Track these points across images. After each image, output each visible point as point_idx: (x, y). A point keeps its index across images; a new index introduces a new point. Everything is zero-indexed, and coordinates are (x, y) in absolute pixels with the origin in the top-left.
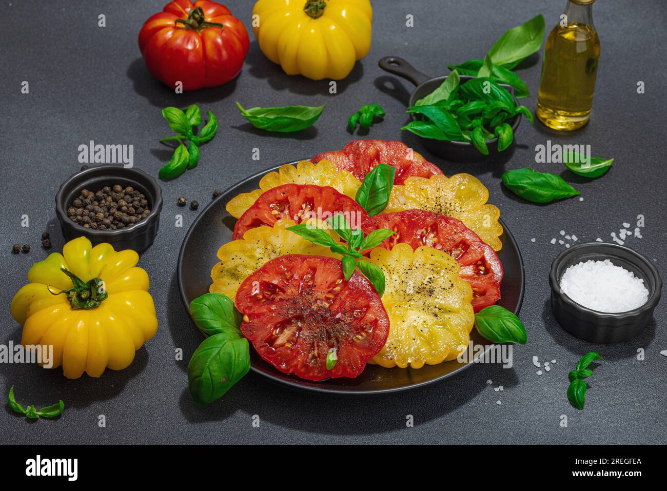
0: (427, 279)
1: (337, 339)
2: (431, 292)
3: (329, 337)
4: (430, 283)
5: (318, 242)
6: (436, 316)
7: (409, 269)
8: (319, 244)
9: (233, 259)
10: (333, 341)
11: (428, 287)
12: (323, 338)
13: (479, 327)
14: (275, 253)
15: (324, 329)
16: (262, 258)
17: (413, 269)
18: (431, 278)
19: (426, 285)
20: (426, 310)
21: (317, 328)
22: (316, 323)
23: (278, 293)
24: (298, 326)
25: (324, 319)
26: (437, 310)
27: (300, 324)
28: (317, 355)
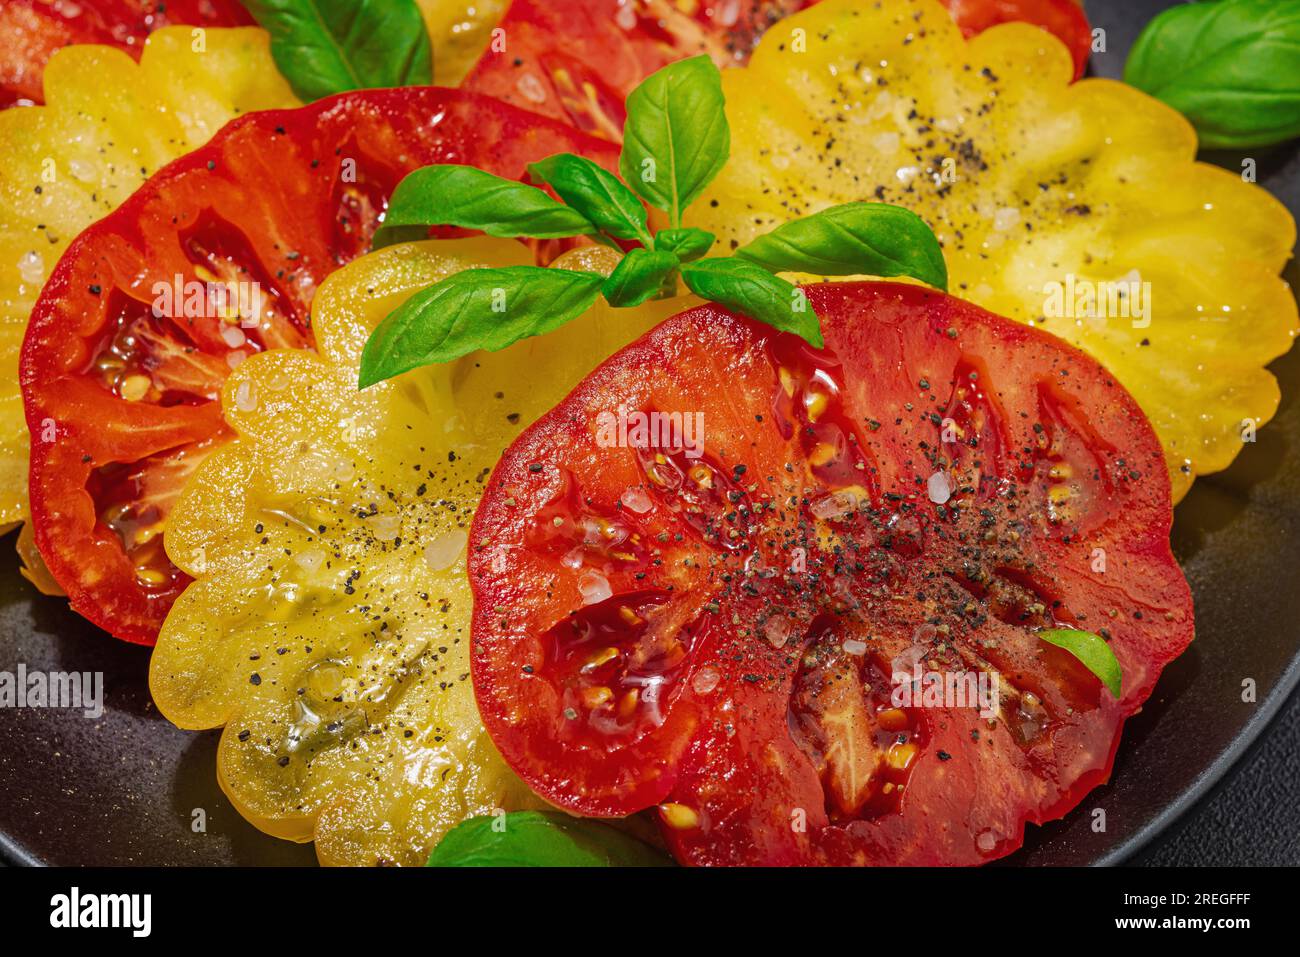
0: (910, 129)
1: (1009, 572)
2: (968, 153)
3: (980, 591)
4: (928, 129)
5: (550, 315)
6: (1084, 210)
7: (829, 146)
8: (561, 319)
9: (256, 679)
10: (1004, 592)
11: (941, 148)
12: (974, 613)
13: (1216, 128)
14: (374, 510)
15: (945, 580)
16: (356, 576)
17: (836, 135)
18: (913, 115)
19: (930, 144)
20: (1034, 222)
21: (921, 598)
22: (899, 590)
23: (645, 624)
24: (855, 658)
25: (907, 548)
26: (1056, 193)
27: (855, 647)
28: (1016, 693)
